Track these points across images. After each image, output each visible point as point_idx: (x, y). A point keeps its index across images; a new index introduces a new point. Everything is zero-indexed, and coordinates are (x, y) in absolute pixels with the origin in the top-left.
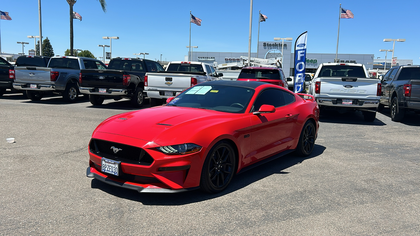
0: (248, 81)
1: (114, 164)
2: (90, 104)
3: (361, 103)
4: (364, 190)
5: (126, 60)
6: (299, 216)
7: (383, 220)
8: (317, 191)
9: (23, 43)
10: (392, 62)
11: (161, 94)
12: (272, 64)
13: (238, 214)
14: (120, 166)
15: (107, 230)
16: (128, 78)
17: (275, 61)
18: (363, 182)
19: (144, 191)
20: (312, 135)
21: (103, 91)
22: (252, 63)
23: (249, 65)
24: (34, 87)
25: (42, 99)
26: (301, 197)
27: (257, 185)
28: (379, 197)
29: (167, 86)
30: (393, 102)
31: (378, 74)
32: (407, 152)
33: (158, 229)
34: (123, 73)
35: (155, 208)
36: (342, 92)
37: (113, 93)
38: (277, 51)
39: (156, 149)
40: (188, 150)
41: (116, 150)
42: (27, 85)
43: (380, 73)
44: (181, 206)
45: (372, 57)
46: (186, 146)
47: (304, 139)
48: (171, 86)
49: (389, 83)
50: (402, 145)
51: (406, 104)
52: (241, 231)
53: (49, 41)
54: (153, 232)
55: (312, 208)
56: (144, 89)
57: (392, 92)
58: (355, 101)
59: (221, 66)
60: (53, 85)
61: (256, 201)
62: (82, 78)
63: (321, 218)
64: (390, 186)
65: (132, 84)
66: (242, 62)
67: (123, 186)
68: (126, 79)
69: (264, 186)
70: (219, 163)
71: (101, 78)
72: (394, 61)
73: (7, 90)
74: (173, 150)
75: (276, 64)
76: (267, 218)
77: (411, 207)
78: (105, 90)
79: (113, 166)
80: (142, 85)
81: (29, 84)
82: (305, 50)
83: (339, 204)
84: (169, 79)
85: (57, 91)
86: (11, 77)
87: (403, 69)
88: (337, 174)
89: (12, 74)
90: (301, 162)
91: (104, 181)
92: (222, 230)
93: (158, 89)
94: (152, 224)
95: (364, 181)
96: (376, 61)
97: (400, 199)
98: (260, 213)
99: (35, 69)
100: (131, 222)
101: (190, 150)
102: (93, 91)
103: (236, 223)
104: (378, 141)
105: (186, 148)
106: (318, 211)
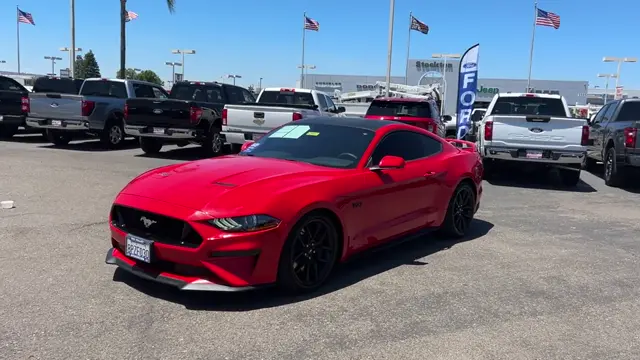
0: (382, 119)
1: (144, 244)
2: (140, 151)
3: (557, 157)
4: (542, 293)
5: (197, 85)
6: (429, 332)
7: (562, 343)
8: (465, 294)
9: (53, 58)
10: (615, 94)
11: (246, 138)
12: (425, 94)
13: (331, 327)
14: (152, 247)
15: (121, 348)
16: (198, 112)
17: (429, 90)
18: (541, 281)
19: (188, 287)
20: (468, 204)
21: (159, 132)
22: (394, 92)
23: (387, 95)
24: (57, 124)
25: (70, 142)
26: (438, 302)
27: (371, 282)
28: (563, 306)
29: (257, 125)
30: (607, 155)
31: (589, 112)
32: (621, 234)
33: (201, 348)
34: (191, 104)
35: (203, 315)
36: (526, 138)
37: (174, 136)
38: (436, 74)
39: (207, 222)
40: (259, 226)
41: (148, 222)
42: (47, 121)
43: (593, 110)
44: (245, 313)
45: (585, 85)
46: (255, 218)
47: (455, 211)
48: (263, 126)
49: (603, 125)
50: (613, 224)
51: (627, 159)
52: (331, 355)
53: (93, 55)
54: (192, 352)
55: (452, 320)
56: (221, 130)
57: (607, 140)
58: (547, 153)
59: (345, 96)
60: (85, 121)
61: (366, 307)
62: (130, 112)
63: (463, 337)
64: (583, 289)
65: (204, 122)
66: (378, 90)
67: (157, 280)
68: (195, 115)
69: (382, 284)
70: (311, 247)
71: (157, 111)
72: (618, 91)
73: (20, 128)
74: (234, 224)
75: (431, 94)
76: (378, 335)
77: (612, 323)
78: (163, 131)
79: (143, 247)
80: (219, 123)
81: (51, 119)
82: (476, 72)
83: (496, 316)
84: (259, 115)
85: (91, 130)
86: (24, 108)
87: (626, 103)
88: (503, 267)
89: (25, 104)
90: (449, 247)
91: (131, 270)
92: (301, 352)
93: (244, 130)
94: (192, 340)
95: (544, 278)
96: (592, 92)
97: (596, 309)
98: (366, 326)
99: (59, 97)
100: (161, 335)
101: (262, 225)
102: (144, 131)
103: (325, 342)
104: (577, 216)
105: (255, 222)
106: (461, 325)
